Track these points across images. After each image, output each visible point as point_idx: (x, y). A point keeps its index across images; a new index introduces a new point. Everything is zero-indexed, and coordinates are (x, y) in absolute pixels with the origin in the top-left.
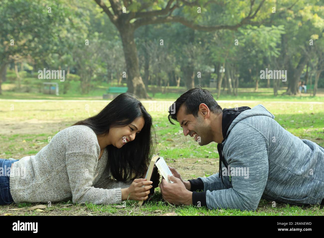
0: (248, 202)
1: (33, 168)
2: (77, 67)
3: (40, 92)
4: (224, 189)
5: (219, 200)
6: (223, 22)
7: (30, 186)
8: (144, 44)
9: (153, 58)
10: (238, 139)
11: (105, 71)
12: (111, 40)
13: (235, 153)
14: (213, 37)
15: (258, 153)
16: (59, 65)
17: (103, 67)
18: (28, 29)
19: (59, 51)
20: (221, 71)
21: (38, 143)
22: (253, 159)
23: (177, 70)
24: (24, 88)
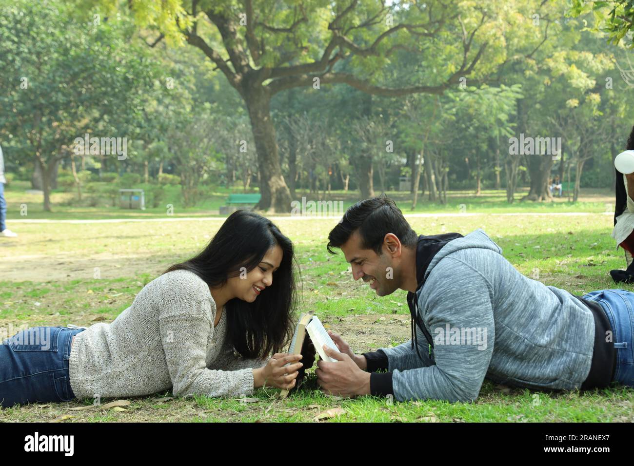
0: (462, 387)
1: (107, 346)
2: (174, 162)
3: (114, 205)
4: (421, 366)
5: (413, 385)
6: (418, 81)
7: (102, 375)
8: (287, 120)
9: (302, 144)
10: (444, 284)
11: (223, 167)
12: (230, 115)
13: (439, 308)
14: (403, 105)
15: (478, 307)
16: (144, 159)
17: (218, 160)
18: (93, 101)
19: (144, 135)
20: (417, 162)
21: (114, 293)
22: (471, 316)
23: (344, 162)
24: (87, 198)
